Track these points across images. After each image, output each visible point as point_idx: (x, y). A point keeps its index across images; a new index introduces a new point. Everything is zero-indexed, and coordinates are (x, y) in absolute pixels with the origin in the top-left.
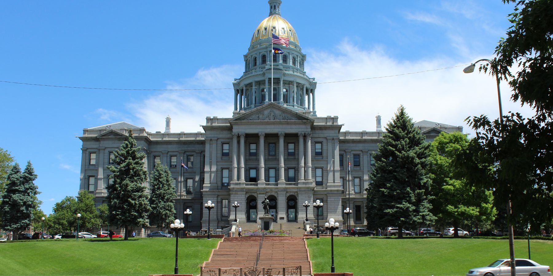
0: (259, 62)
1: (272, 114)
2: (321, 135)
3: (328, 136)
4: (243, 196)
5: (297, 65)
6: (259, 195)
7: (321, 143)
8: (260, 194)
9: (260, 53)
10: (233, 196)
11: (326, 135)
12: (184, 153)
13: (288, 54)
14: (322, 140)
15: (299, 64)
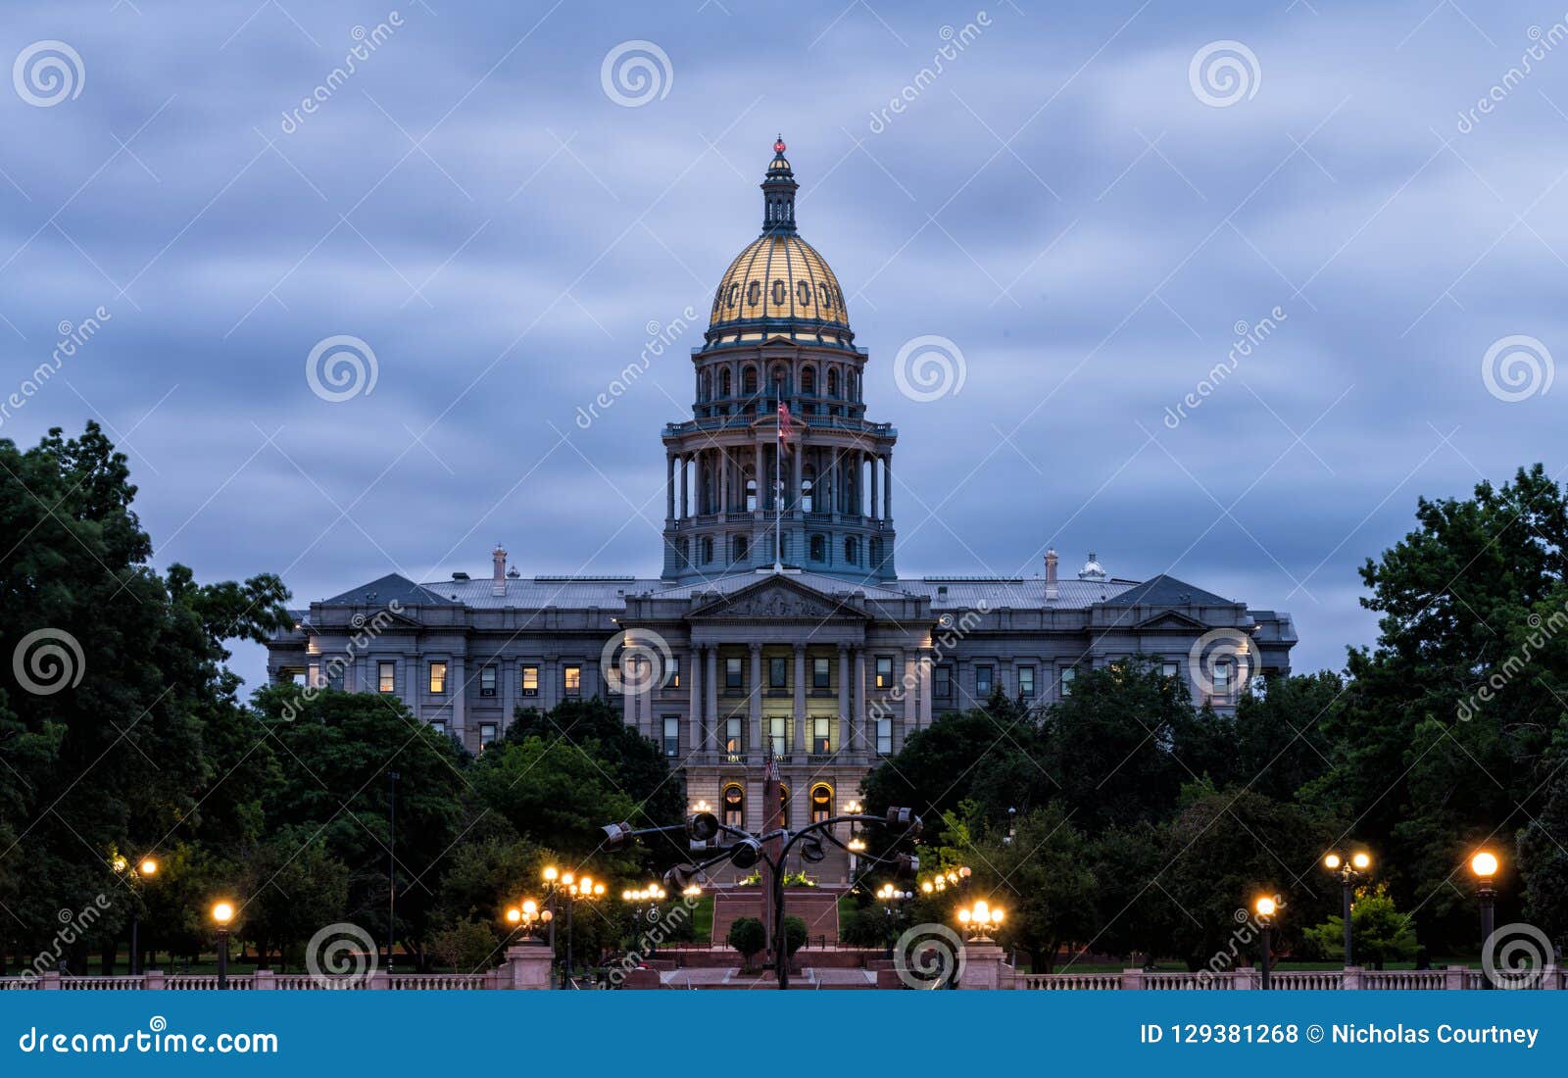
0: (738, 386)
1: (780, 600)
2: (891, 642)
3: (905, 644)
4: (713, 785)
5: (843, 389)
6: (750, 785)
7: (891, 658)
8: (753, 781)
9: (739, 362)
10: (691, 784)
11: (902, 642)
12: (556, 662)
13: (816, 365)
14: (892, 653)
15: (846, 388)
